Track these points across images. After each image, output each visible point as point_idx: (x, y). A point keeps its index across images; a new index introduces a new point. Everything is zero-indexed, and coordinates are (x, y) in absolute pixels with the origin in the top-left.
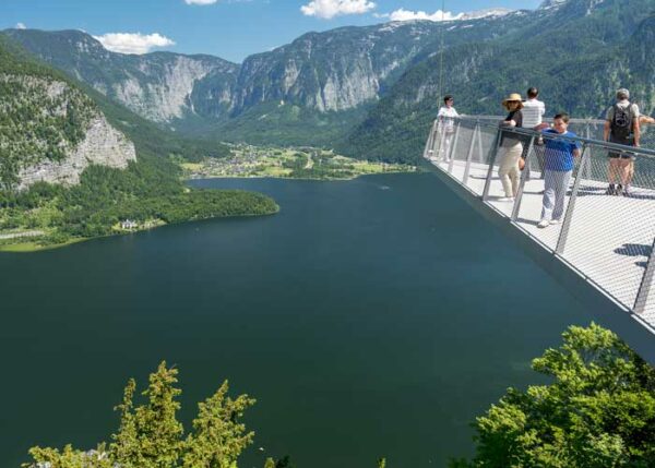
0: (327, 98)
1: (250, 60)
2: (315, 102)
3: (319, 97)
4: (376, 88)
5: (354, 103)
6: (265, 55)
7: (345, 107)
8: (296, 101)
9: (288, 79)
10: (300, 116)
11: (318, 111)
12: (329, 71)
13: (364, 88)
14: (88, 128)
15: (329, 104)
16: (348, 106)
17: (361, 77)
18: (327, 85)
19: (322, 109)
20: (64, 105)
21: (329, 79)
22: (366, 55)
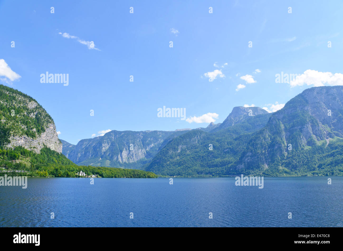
0: (123, 157)
1: (82, 141)
2: (117, 159)
3: (119, 156)
4: (145, 154)
5: (136, 160)
6: (90, 140)
7: (131, 161)
8: (108, 158)
9: (103, 148)
10: (110, 165)
11: (119, 163)
12: (124, 146)
13: (140, 154)
14: (47, 127)
15: (124, 160)
16: (133, 161)
17: (139, 149)
18: (123, 152)
19: (121, 162)
20: (35, 113)
21: (125, 149)
22: (139, 141)
